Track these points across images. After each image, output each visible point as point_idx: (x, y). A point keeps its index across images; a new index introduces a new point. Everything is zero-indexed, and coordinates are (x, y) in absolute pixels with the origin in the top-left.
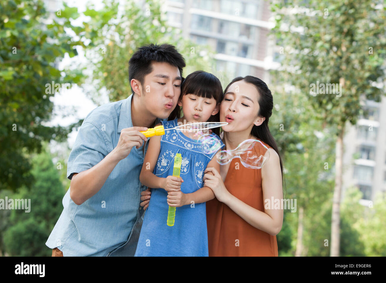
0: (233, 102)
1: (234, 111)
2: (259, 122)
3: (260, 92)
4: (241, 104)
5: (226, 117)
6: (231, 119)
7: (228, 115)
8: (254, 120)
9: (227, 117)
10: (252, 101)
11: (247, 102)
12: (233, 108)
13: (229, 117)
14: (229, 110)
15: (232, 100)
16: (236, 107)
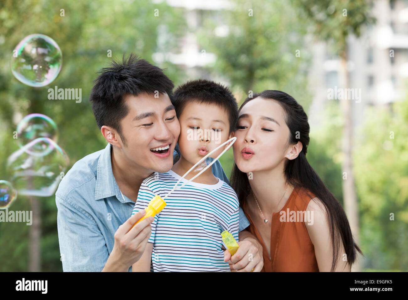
0: (249, 130)
1: (252, 141)
2: (293, 154)
3: (286, 109)
4: (262, 130)
5: (242, 152)
6: (250, 153)
7: (244, 149)
8: (285, 152)
9: (244, 151)
10: (277, 123)
11: (270, 125)
12: (249, 138)
13: (247, 151)
14: (245, 142)
15: (247, 127)
16: (254, 136)
